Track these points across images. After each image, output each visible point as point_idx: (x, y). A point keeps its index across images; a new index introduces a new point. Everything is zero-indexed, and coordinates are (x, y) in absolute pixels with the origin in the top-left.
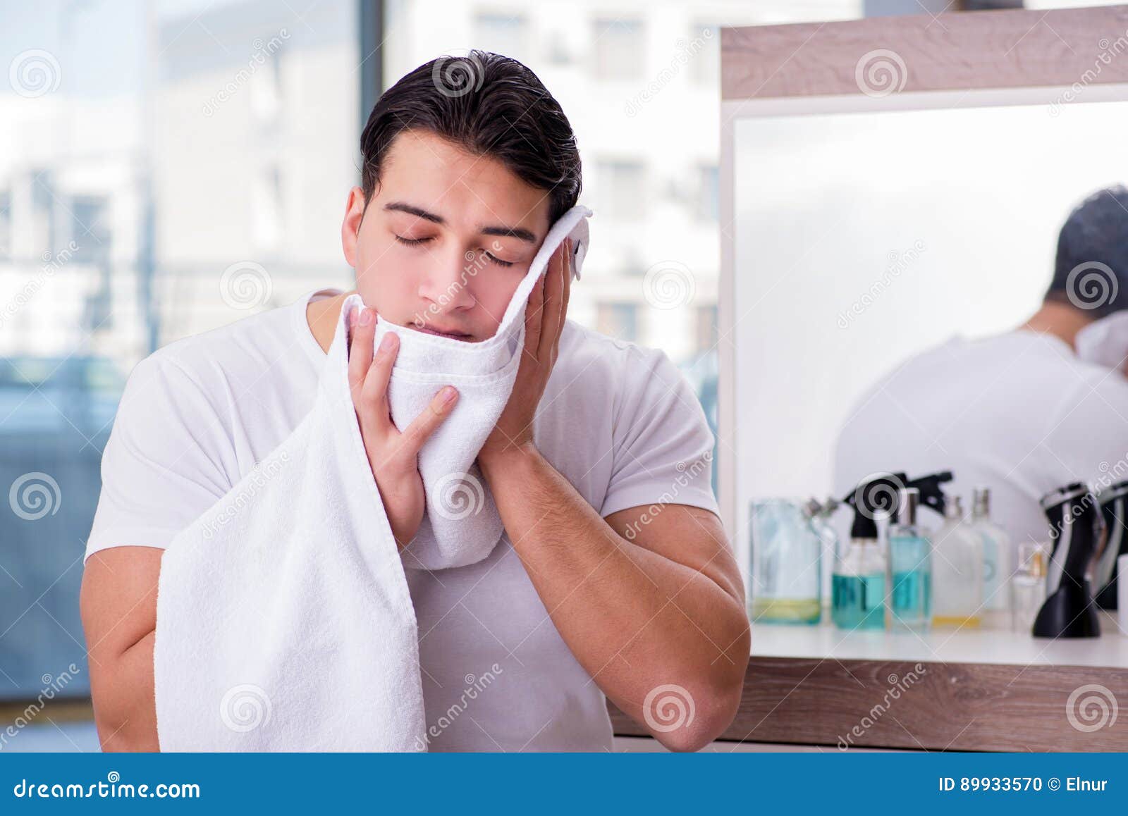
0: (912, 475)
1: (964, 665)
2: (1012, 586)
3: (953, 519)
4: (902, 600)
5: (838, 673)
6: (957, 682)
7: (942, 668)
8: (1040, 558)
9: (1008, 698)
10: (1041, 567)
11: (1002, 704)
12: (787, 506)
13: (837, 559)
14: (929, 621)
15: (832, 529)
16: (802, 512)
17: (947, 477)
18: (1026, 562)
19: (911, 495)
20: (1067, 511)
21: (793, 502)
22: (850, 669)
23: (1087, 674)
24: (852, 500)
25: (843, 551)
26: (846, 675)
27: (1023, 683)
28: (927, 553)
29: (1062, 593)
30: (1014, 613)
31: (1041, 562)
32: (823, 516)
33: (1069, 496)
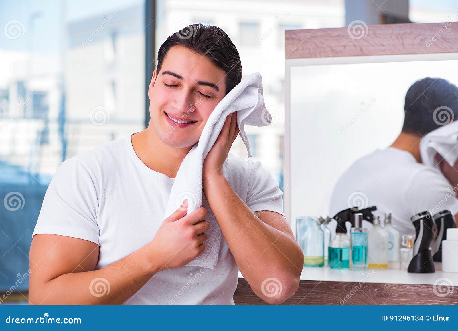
1: (380, 284)
2: (400, 252)
3: (377, 225)
5: (330, 287)
6: (377, 290)
7: (371, 285)
9: (398, 297)
10: (411, 245)
11: (395, 299)
12: (311, 219)
13: (331, 241)
15: (328, 229)
16: (317, 222)
18: (405, 243)
19: (360, 216)
20: (422, 222)
21: (313, 218)
22: (335, 285)
23: (429, 288)
24: (337, 218)
25: (333, 238)
26: (333, 287)
27: (404, 291)
28: (366, 239)
29: (419, 255)
30: (400, 263)
31: (411, 242)
32: (325, 224)
33: (422, 216)
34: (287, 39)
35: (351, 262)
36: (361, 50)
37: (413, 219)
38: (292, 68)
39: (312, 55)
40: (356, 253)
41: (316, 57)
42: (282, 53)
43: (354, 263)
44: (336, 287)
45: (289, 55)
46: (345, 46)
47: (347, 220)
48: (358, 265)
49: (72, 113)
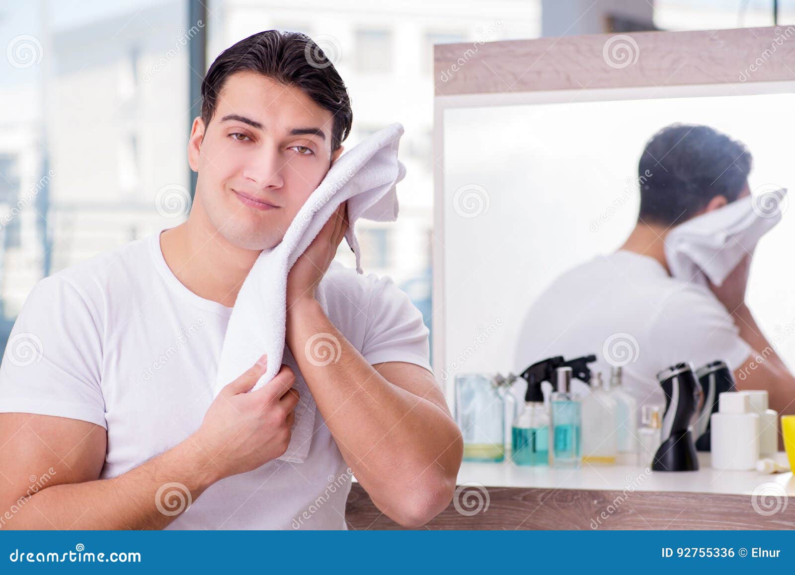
0: (567, 358)
1: (602, 491)
2: (637, 435)
3: (597, 388)
4: (561, 445)
5: (515, 497)
6: (598, 503)
7: (587, 493)
8: (657, 415)
9: (634, 514)
10: (657, 422)
11: (628, 519)
12: (481, 379)
13: (516, 416)
14: (580, 459)
15: (511, 395)
16: (491, 383)
17: (592, 359)
18: (647, 418)
19: (567, 372)
20: (675, 382)
21: (485, 376)
22: (523, 495)
23: (688, 498)
24: (526, 375)
25: (520, 409)
26: (520, 498)
27: (644, 504)
28: (578, 412)
29: (672, 440)
30: (639, 454)
31: (657, 418)
32: (506, 386)
33: (677, 372)
34: (437, 60)
35: (552, 454)
36: (568, 79)
37: (660, 376)
38: (447, 113)
39: (480, 89)
40: (561, 437)
41: (488, 91)
42: (429, 85)
43: (557, 455)
44: (525, 499)
45: (442, 89)
46: (539, 73)
47: (544, 380)
48: (564, 458)
49: (61, 192)
